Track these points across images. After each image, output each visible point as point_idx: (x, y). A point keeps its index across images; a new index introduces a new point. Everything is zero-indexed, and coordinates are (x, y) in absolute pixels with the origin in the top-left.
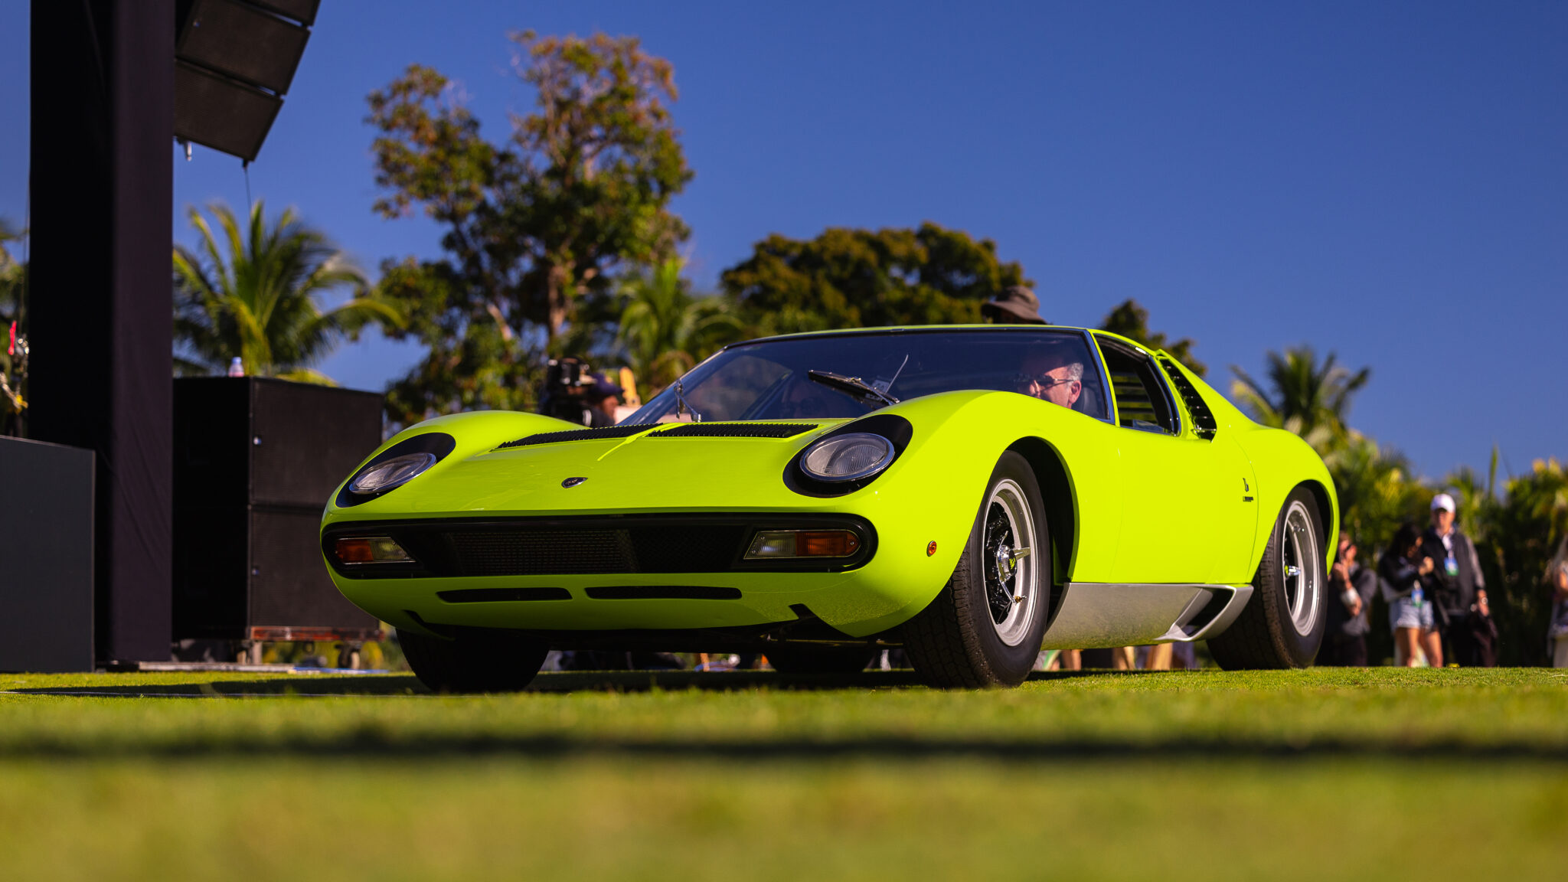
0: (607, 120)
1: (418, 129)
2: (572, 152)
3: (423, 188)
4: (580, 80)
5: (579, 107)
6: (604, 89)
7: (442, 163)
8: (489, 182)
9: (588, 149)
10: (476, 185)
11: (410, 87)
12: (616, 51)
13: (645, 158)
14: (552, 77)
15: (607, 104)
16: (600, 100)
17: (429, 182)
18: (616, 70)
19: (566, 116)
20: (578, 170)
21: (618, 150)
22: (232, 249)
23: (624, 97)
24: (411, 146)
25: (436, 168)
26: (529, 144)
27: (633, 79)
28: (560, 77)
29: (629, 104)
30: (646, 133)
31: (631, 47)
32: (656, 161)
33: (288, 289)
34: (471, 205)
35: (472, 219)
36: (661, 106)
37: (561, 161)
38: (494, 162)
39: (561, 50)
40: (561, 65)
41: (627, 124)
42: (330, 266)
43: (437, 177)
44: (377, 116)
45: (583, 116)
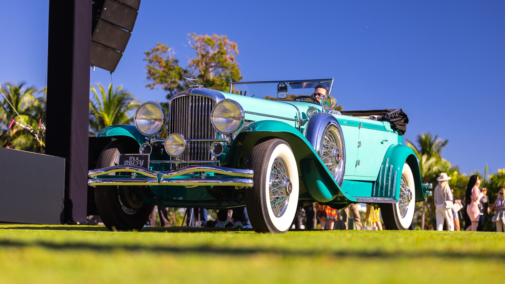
0: (217, 61)
1: (160, 62)
2: (206, 70)
3: (161, 80)
4: (209, 48)
5: (208, 57)
6: (216, 52)
7: (167, 73)
8: (181, 78)
9: (211, 69)
10: (177, 80)
11: (158, 50)
12: (220, 40)
13: (228, 72)
14: (201, 47)
15: (217, 56)
16: (215, 55)
17: (163, 79)
18: (220, 46)
19: (204, 59)
20: (208, 75)
21: (220, 70)
22: (103, 98)
23: (222, 54)
24: (157, 68)
25: (165, 74)
26: (193, 68)
27: (225, 49)
28: (203, 47)
29: (223, 56)
30: (228, 65)
31: (224, 39)
32: (231, 73)
33: (119, 110)
34: (175, 86)
35: (175, 90)
36: (233, 57)
37: (203, 73)
38: (183, 73)
39: (203, 39)
40: (204, 44)
41: (223, 62)
42: (132, 103)
43: (165, 77)
44: (148, 59)
45: (210, 60)
